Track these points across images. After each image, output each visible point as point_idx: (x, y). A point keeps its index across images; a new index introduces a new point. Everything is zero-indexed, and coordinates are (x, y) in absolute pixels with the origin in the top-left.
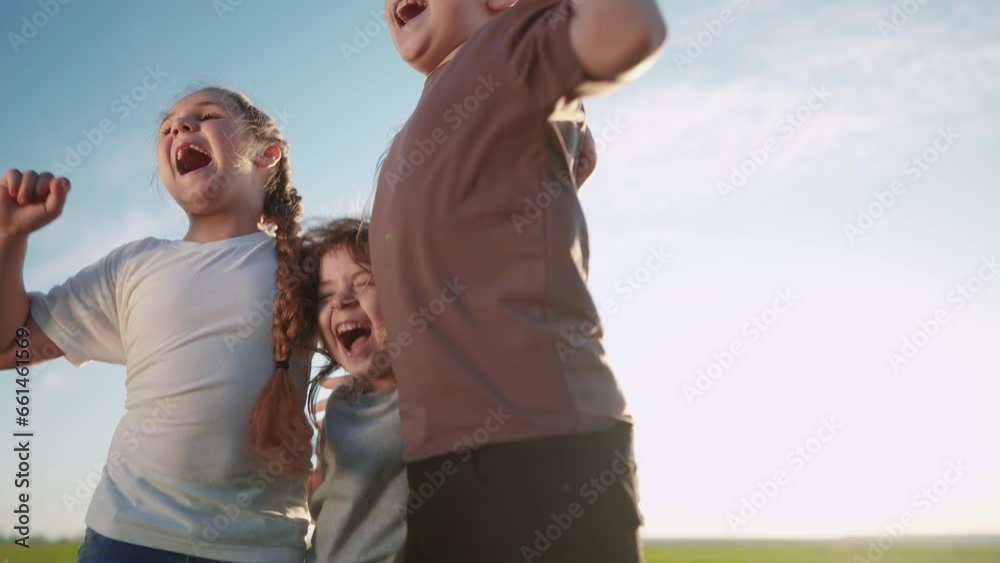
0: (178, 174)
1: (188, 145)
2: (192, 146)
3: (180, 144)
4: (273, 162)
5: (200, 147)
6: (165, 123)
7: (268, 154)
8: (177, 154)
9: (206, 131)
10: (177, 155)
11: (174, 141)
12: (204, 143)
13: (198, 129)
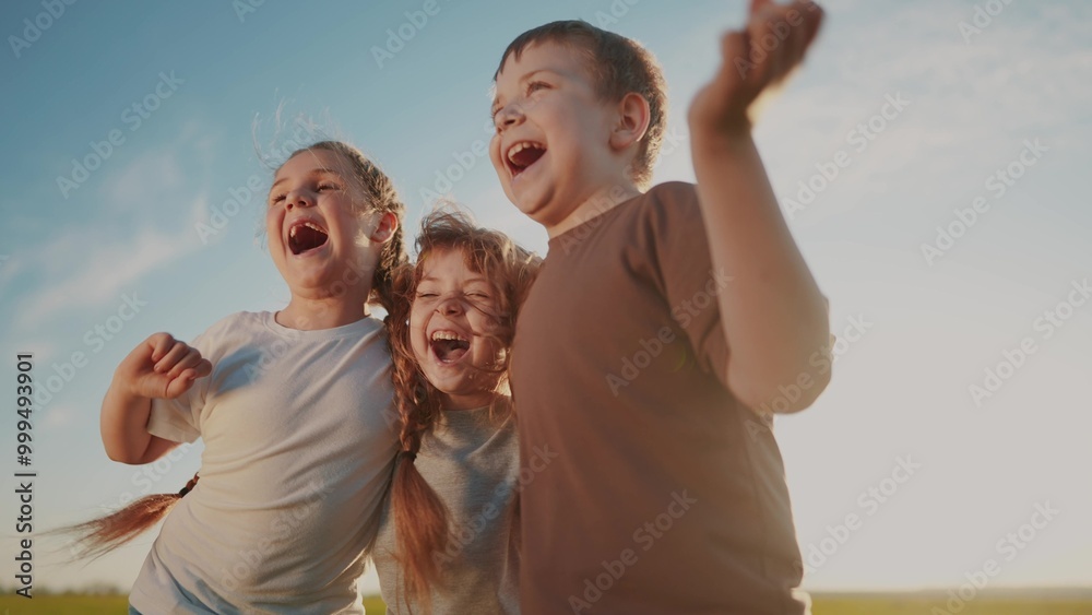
0: (289, 252)
1: (303, 222)
2: (307, 225)
3: (295, 220)
4: (389, 236)
5: (316, 225)
6: (278, 187)
7: (384, 226)
8: (290, 229)
9: (323, 207)
10: (290, 232)
11: (288, 214)
12: (319, 221)
13: (314, 203)
